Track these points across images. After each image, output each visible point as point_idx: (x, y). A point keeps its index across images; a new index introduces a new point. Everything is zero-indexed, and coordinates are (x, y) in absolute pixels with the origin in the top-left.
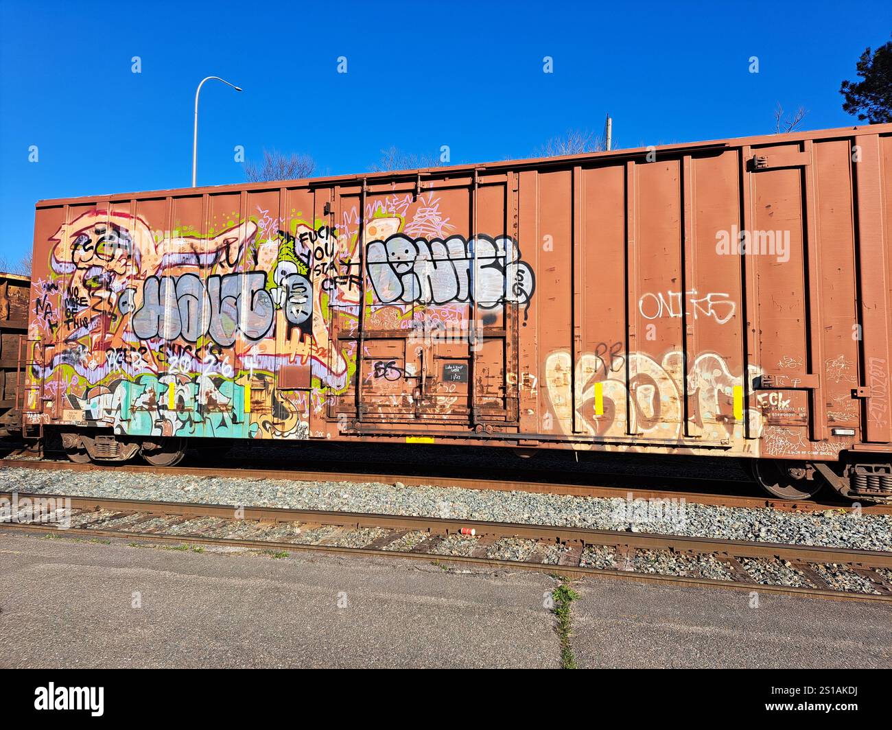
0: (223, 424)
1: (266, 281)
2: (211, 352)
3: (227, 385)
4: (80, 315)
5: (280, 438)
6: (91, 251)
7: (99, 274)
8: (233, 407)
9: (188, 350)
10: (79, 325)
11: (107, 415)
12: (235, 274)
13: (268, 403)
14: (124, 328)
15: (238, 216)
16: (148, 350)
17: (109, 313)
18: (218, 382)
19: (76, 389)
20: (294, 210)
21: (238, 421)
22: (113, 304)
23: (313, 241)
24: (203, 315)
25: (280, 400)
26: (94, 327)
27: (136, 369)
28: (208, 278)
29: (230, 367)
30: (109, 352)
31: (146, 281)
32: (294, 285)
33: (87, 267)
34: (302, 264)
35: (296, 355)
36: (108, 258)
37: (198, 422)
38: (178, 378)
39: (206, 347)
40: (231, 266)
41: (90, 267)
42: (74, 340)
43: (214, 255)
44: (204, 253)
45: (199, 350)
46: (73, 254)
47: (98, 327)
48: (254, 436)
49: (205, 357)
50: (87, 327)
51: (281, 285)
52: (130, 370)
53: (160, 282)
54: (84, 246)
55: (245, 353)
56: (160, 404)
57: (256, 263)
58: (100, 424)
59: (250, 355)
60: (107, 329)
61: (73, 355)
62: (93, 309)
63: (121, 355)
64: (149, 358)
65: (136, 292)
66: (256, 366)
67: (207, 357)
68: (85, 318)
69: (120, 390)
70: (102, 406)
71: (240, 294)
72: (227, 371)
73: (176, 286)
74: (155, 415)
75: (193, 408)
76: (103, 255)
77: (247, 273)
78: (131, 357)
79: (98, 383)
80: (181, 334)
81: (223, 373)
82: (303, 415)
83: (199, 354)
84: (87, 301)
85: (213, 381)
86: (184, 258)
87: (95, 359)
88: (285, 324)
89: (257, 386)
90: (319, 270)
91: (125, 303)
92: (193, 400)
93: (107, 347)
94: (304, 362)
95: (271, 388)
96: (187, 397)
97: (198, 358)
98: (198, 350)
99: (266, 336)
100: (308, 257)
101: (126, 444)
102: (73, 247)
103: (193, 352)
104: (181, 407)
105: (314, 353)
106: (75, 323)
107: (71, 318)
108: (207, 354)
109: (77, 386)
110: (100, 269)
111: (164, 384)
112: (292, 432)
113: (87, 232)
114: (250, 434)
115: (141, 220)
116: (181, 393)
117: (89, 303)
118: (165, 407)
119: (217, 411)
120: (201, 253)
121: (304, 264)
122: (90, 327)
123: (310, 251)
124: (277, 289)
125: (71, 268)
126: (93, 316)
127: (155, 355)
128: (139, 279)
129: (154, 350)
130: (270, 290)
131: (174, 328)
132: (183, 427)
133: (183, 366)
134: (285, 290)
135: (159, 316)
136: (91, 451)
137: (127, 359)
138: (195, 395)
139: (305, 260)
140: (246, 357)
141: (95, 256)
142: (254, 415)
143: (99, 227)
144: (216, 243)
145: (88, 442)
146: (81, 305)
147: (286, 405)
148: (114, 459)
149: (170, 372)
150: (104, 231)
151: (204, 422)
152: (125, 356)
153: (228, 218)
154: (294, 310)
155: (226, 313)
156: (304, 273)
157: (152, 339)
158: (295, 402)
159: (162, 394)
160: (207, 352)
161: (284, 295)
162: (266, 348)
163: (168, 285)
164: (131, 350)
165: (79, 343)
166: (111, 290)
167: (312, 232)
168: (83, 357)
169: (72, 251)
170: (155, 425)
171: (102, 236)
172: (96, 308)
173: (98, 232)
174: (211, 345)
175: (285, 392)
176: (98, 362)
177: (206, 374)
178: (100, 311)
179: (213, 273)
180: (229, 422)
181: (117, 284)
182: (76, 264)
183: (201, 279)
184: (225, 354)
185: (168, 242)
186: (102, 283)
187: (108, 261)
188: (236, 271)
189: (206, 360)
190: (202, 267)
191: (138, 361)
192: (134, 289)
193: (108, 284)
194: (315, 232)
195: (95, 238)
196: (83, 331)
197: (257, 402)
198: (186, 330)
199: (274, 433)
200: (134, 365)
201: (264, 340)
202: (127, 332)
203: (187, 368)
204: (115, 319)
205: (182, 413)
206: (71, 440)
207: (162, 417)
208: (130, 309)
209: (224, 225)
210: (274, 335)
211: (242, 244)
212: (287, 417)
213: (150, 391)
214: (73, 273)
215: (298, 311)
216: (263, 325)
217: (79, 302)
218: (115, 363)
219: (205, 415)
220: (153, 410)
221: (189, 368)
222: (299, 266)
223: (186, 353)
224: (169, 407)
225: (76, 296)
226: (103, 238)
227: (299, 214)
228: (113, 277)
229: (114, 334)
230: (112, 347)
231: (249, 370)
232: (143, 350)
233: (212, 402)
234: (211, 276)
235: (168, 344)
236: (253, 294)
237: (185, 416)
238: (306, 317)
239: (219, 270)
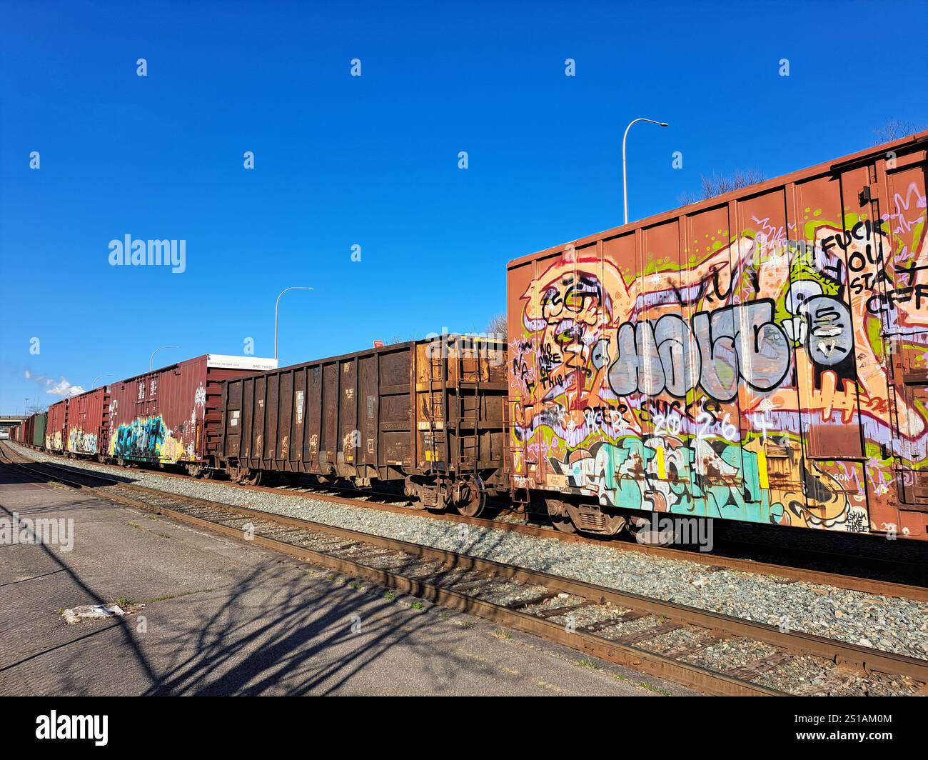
0: (731, 501)
1: (774, 311)
2: (705, 409)
3: (732, 452)
4: (554, 372)
5: (820, 527)
6: (560, 304)
7: (569, 328)
8: (743, 480)
9: (676, 407)
10: (555, 383)
11: (590, 482)
12: (727, 307)
13: (795, 476)
14: (600, 384)
15: (726, 233)
16: (629, 408)
17: (583, 368)
18: (719, 447)
19: (557, 452)
20: (807, 210)
21: (753, 499)
22: (587, 358)
23: (844, 247)
24: (691, 363)
25: (814, 473)
26: (569, 385)
27: (617, 431)
28: (693, 316)
29: (734, 428)
30: (587, 411)
31: (619, 329)
32: (818, 311)
33: (557, 321)
34: (828, 281)
35: (832, 409)
36: (577, 309)
37: (698, 498)
38: (667, 442)
39: (699, 403)
40: (721, 298)
41: (561, 321)
42: (551, 399)
43: (698, 287)
44: (685, 287)
45: (691, 406)
46: (543, 309)
47: (573, 384)
48: (779, 520)
49: (698, 414)
50: (561, 385)
51: (799, 313)
52: (610, 432)
53: (635, 329)
54: (553, 300)
55: (753, 408)
56: (648, 472)
57: (757, 289)
58: (584, 492)
59: (761, 412)
60: (582, 386)
61: (551, 415)
62: (567, 365)
63: (599, 415)
64: (630, 417)
65: (609, 342)
66: (771, 426)
67: (700, 414)
68: (560, 375)
69: (602, 453)
70: (585, 472)
71: (738, 332)
72: (729, 432)
73: (654, 331)
74: (644, 485)
75: (689, 479)
76: (572, 306)
77: (745, 304)
78: (610, 417)
79: (579, 446)
80: (665, 388)
81: (724, 435)
82: (855, 497)
83: (691, 411)
84: (559, 357)
85: (712, 446)
86: (661, 296)
87: (573, 420)
88: (810, 366)
89: (775, 453)
90: (861, 286)
91: (598, 356)
92: (688, 469)
93: (583, 406)
94: (847, 418)
95: (797, 456)
96: (680, 465)
97: (689, 416)
98: (688, 407)
99: (781, 385)
100: (838, 270)
101: (612, 517)
102: (543, 302)
103: (683, 409)
104: (673, 477)
105: (863, 407)
106: (550, 382)
107: (546, 376)
108: (700, 411)
109: (558, 448)
110: (570, 322)
111: (651, 448)
112: (839, 519)
113: (555, 285)
114: (772, 517)
115: (608, 262)
116: (671, 459)
117: (562, 360)
118: (654, 476)
119: (722, 484)
120: (681, 288)
121: (832, 280)
122: (565, 386)
123: (840, 262)
124: (792, 320)
125: (542, 324)
126: (567, 373)
127: (637, 414)
128: (612, 328)
129: (635, 408)
130: (781, 322)
131: (656, 382)
132: (678, 502)
133: (671, 427)
134: (805, 320)
135: (637, 368)
136: (576, 520)
137: (606, 419)
138: (690, 463)
139: (834, 274)
140: (755, 415)
141: (565, 309)
142: (775, 493)
143: (567, 277)
144: (700, 273)
145: (573, 511)
146: (555, 362)
147: (824, 481)
148: (601, 533)
149: (656, 434)
150: (571, 281)
151: (706, 498)
152: (604, 416)
153: (713, 239)
154: (823, 346)
155: (720, 358)
156: (834, 292)
157: (632, 395)
158: (840, 476)
159: (649, 460)
160: (700, 408)
161: (805, 327)
162: (784, 402)
163: (645, 329)
164: (610, 409)
165: (555, 403)
166: (583, 344)
167: (842, 234)
168: (561, 417)
169: (542, 307)
170: (645, 497)
171: (570, 286)
172: (569, 364)
173: (565, 283)
174: (704, 399)
175: (821, 463)
176: (576, 423)
177: (701, 436)
178: (574, 367)
179: (699, 311)
180: (739, 499)
181: (588, 337)
182: (546, 320)
183: (684, 319)
184: (724, 411)
185: (641, 281)
186: (573, 336)
187: (578, 312)
188: (730, 303)
189: (699, 419)
190: (684, 304)
191: (618, 422)
192: (607, 340)
193: (579, 337)
194: (846, 233)
195: (562, 290)
196: (559, 390)
197: (778, 475)
198: (671, 382)
199: (810, 519)
200: (614, 425)
201: (779, 392)
202: (603, 388)
203: (676, 429)
204: (589, 375)
205: (676, 485)
206: (555, 507)
207: (653, 488)
208: (605, 363)
209: (708, 249)
210: (795, 383)
211: (736, 269)
212: (828, 498)
213: (635, 456)
214: (544, 329)
215: (829, 347)
216: (776, 369)
217: (552, 359)
218: (594, 424)
219: (706, 488)
220: (640, 478)
221: (679, 429)
222: (823, 285)
223: (673, 410)
224: (660, 477)
225: (549, 353)
226: (572, 288)
227: (817, 213)
228: (584, 329)
229: (590, 392)
230: (590, 406)
231: (761, 431)
232: (622, 408)
233: (713, 472)
234: (697, 314)
235: (651, 400)
236: (757, 330)
237: (679, 488)
238: (843, 356)
239: (707, 306)
